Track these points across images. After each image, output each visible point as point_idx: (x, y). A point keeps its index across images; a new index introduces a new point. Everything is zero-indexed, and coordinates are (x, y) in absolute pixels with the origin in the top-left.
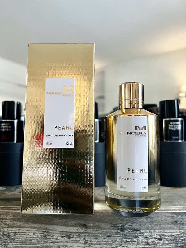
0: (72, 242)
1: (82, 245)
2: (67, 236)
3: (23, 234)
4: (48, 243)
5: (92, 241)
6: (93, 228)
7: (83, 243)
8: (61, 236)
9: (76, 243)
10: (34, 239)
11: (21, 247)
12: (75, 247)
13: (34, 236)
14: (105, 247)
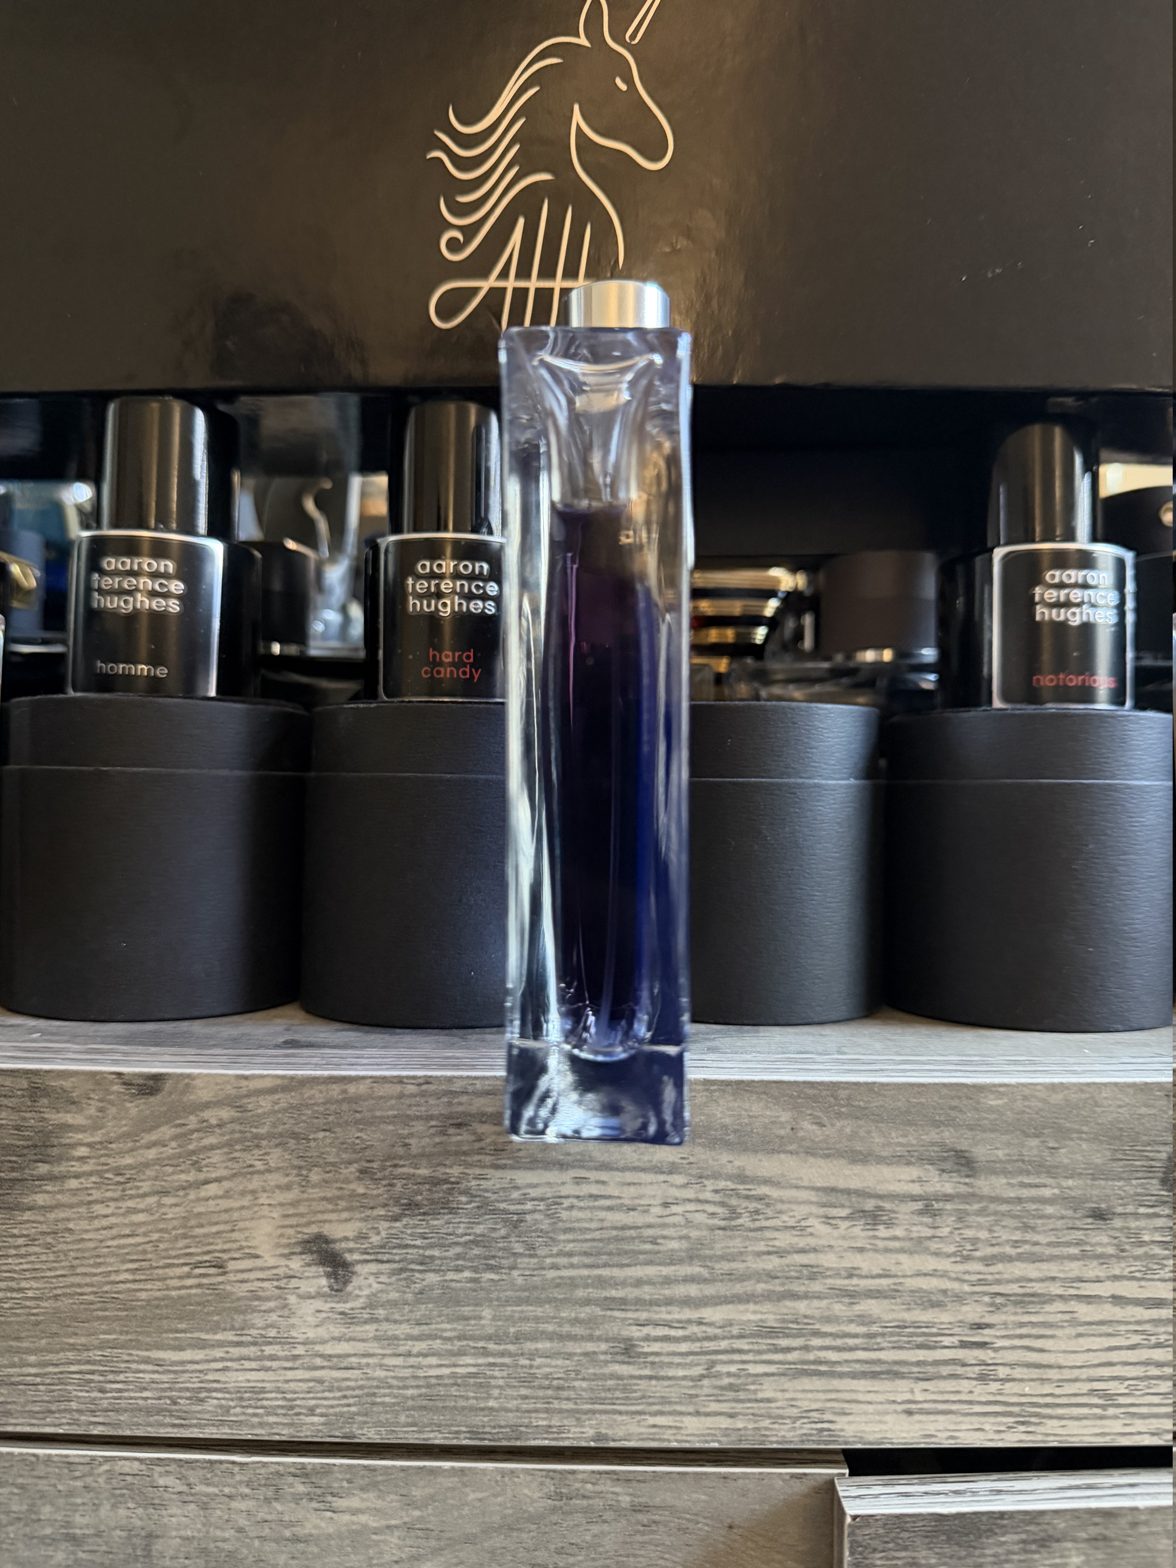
0: (887, 1250)
1: (944, 1264)
2: (859, 1214)
3: (603, 1202)
4: (750, 1258)
5: (999, 1240)
6: (1005, 1173)
7: (949, 1256)
8: (822, 1217)
9: (911, 1253)
10: (665, 1232)
11: (590, 1281)
12: (905, 1276)
13: (670, 1215)
14: (1072, 1275)
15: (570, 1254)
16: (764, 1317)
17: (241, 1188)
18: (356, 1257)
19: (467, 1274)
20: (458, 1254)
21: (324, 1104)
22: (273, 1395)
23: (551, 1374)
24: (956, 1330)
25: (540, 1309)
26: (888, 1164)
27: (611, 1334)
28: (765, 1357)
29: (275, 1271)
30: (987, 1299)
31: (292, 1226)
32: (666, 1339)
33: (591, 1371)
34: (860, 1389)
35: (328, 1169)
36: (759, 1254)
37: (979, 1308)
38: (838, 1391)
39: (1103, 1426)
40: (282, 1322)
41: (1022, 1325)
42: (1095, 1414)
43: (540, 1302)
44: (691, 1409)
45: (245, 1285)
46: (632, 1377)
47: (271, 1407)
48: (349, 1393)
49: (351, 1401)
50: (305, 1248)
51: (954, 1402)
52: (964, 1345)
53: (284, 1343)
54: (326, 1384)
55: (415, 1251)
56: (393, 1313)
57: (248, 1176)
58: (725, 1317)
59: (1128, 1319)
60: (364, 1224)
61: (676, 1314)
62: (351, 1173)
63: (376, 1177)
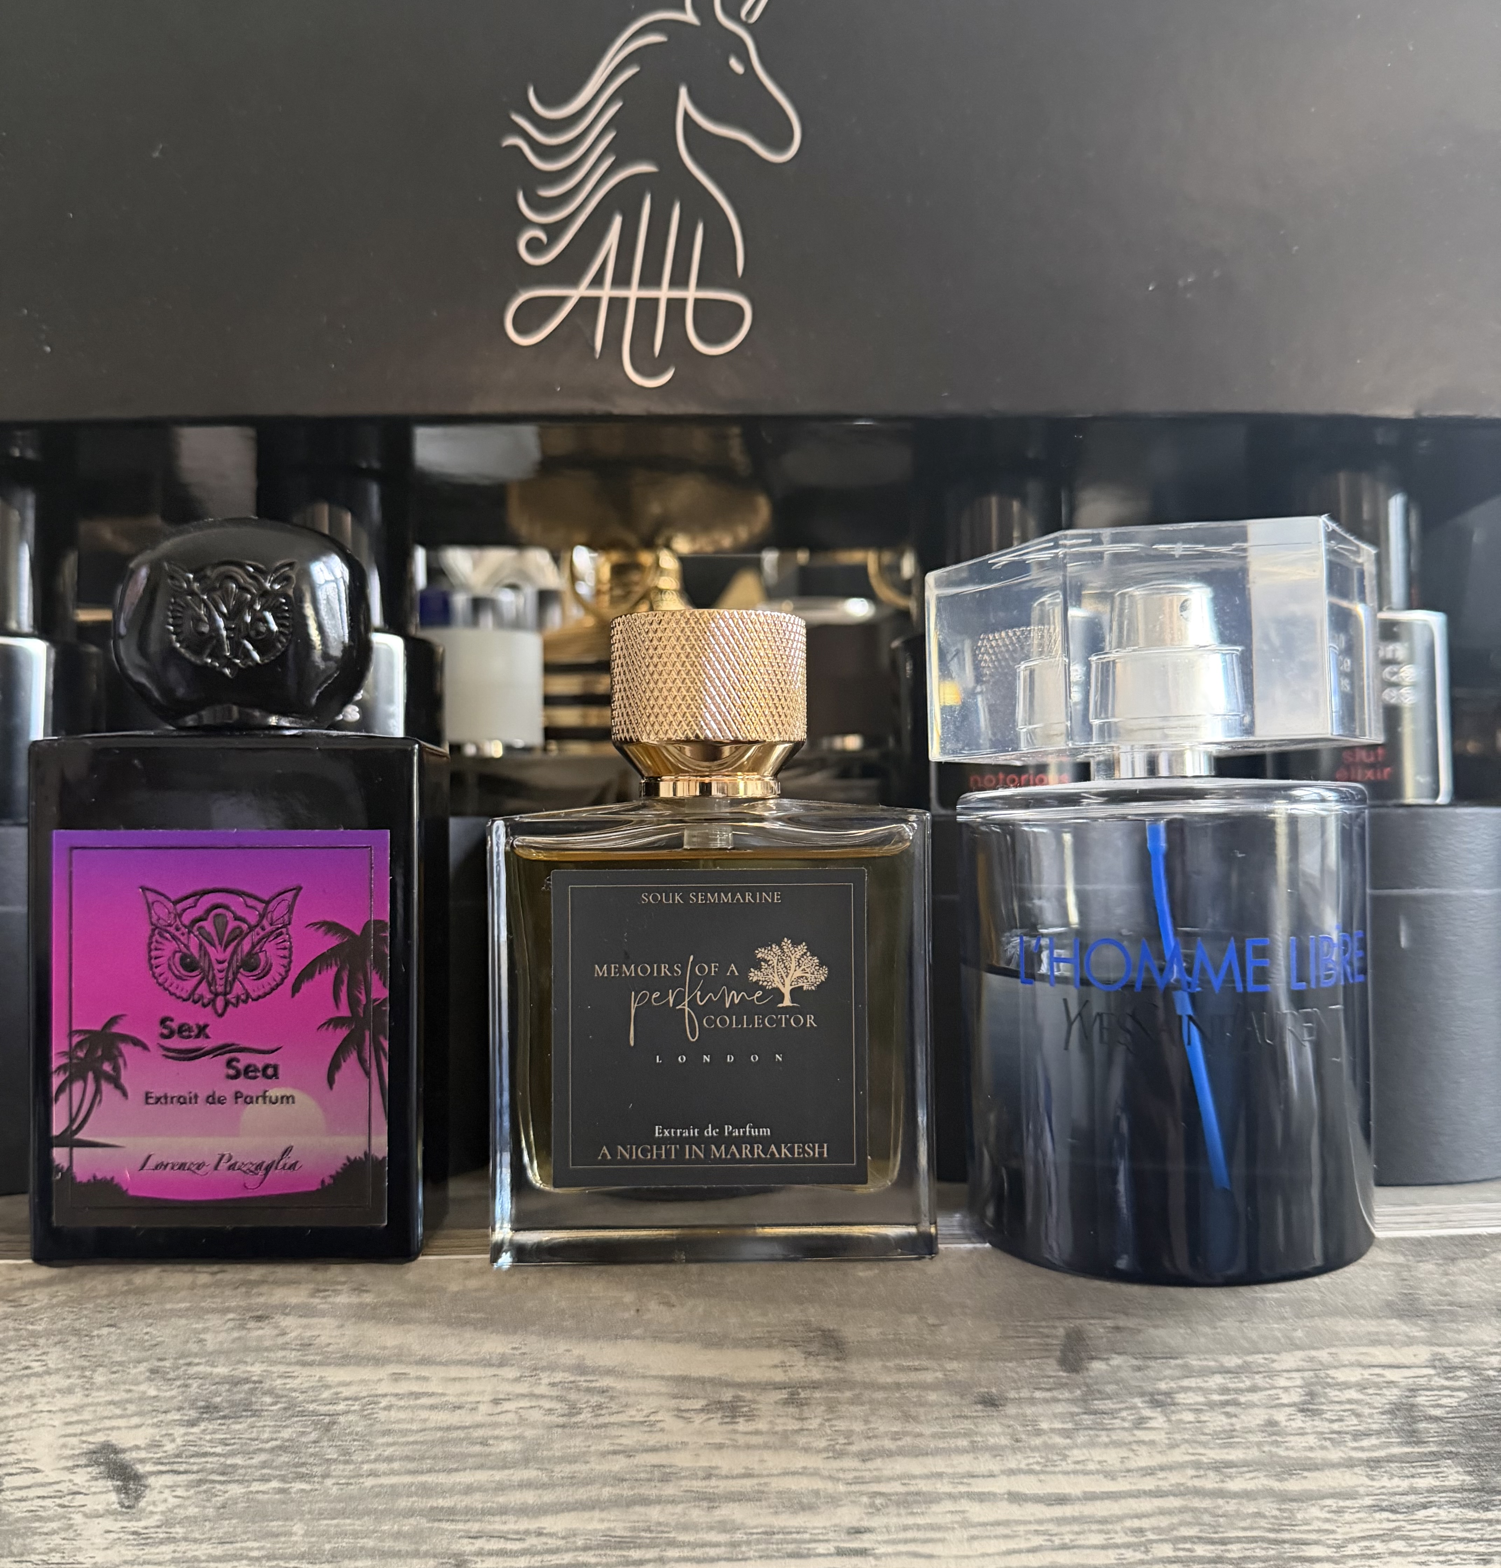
0: (749, 1447)
1: (815, 1461)
2: (714, 1407)
3: (424, 1401)
4: (592, 1459)
5: (877, 1432)
6: (882, 1355)
7: (819, 1451)
8: (674, 1410)
9: (775, 1448)
10: (497, 1432)
11: (413, 1488)
12: (769, 1475)
13: (502, 1412)
14: (961, 1470)
15: (390, 1459)
16: (612, 1525)
17: (17, 1393)
18: (149, 1468)
19: (275, 1484)
20: (265, 1462)
24: (831, 1535)
25: (358, 1522)
26: (747, 1347)
27: (439, 1550)
30: (865, 1500)
31: (75, 1435)
32: (503, 1553)
35: (115, 1369)
36: (604, 1454)
37: (857, 1511)
40: (68, 1545)
41: (906, 1528)
43: (358, 1514)
45: (23, 1504)
50: (90, 1460)
52: (842, 1552)
55: (216, 1459)
56: (192, 1531)
57: (25, 1380)
58: (569, 1527)
59: (1027, 1518)
60: (157, 1430)
61: (512, 1524)
62: (141, 1373)
63: (169, 1376)
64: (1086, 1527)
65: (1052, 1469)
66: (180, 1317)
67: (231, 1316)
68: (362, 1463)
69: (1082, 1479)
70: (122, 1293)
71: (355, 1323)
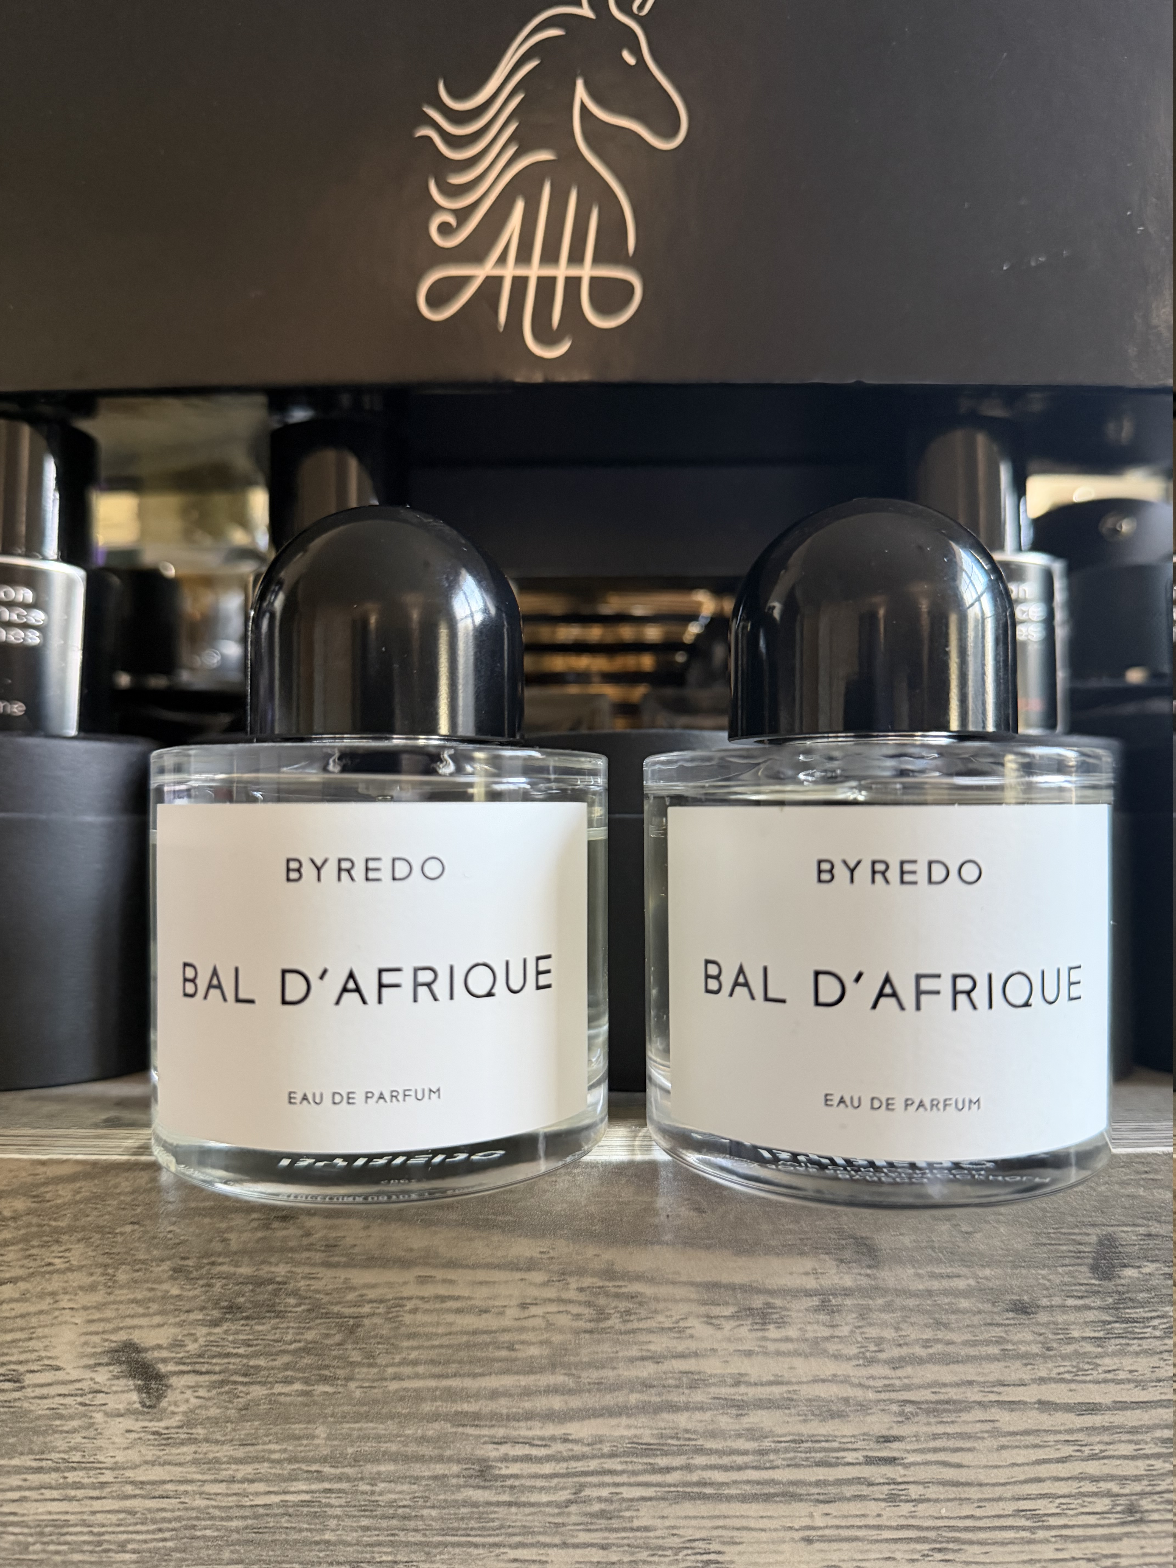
0: (778, 1353)
1: (845, 1369)
2: (744, 1313)
3: (450, 1304)
4: (620, 1365)
5: (908, 1339)
6: (913, 1262)
7: (850, 1359)
8: (703, 1316)
9: (806, 1356)
10: (524, 1337)
11: (438, 1393)
12: (800, 1383)
13: (529, 1317)
14: (992, 1378)
15: (415, 1363)
16: (638, 1432)
17: (39, 1289)
18: (171, 1367)
19: (298, 1386)
20: (287, 1364)
21: (132, 1193)
22: (78, 1529)
23: (395, 1501)
24: (861, 1444)
25: (381, 1426)
26: (778, 1255)
27: (463, 1455)
28: (641, 1479)
29: (78, 1385)
30: (895, 1408)
31: (97, 1333)
32: (528, 1459)
33: (442, 1497)
34: (752, 1514)
35: (137, 1267)
36: (632, 1360)
37: (887, 1419)
38: (725, 1517)
39: (1032, 1552)
40: (88, 1444)
41: (935, 1437)
42: (1022, 1538)
43: (381, 1418)
44: (557, 1540)
45: (45, 1401)
46: (489, 1504)
47: (75, 1542)
48: (165, 1525)
49: (167, 1535)
50: (112, 1358)
51: (860, 1527)
52: (870, 1461)
53: (90, 1469)
54: (138, 1515)
55: (238, 1360)
56: (214, 1432)
57: (47, 1276)
58: (594, 1433)
59: (1057, 1428)
60: (179, 1330)
61: (538, 1430)
62: (163, 1271)
63: (192, 1276)
64: (1116, 1437)
65: (1084, 1378)
66: (205, 1216)
67: (255, 1215)
68: (387, 1366)
69: (1112, 1387)
70: (145, 1190)
71: (380, 1225)
